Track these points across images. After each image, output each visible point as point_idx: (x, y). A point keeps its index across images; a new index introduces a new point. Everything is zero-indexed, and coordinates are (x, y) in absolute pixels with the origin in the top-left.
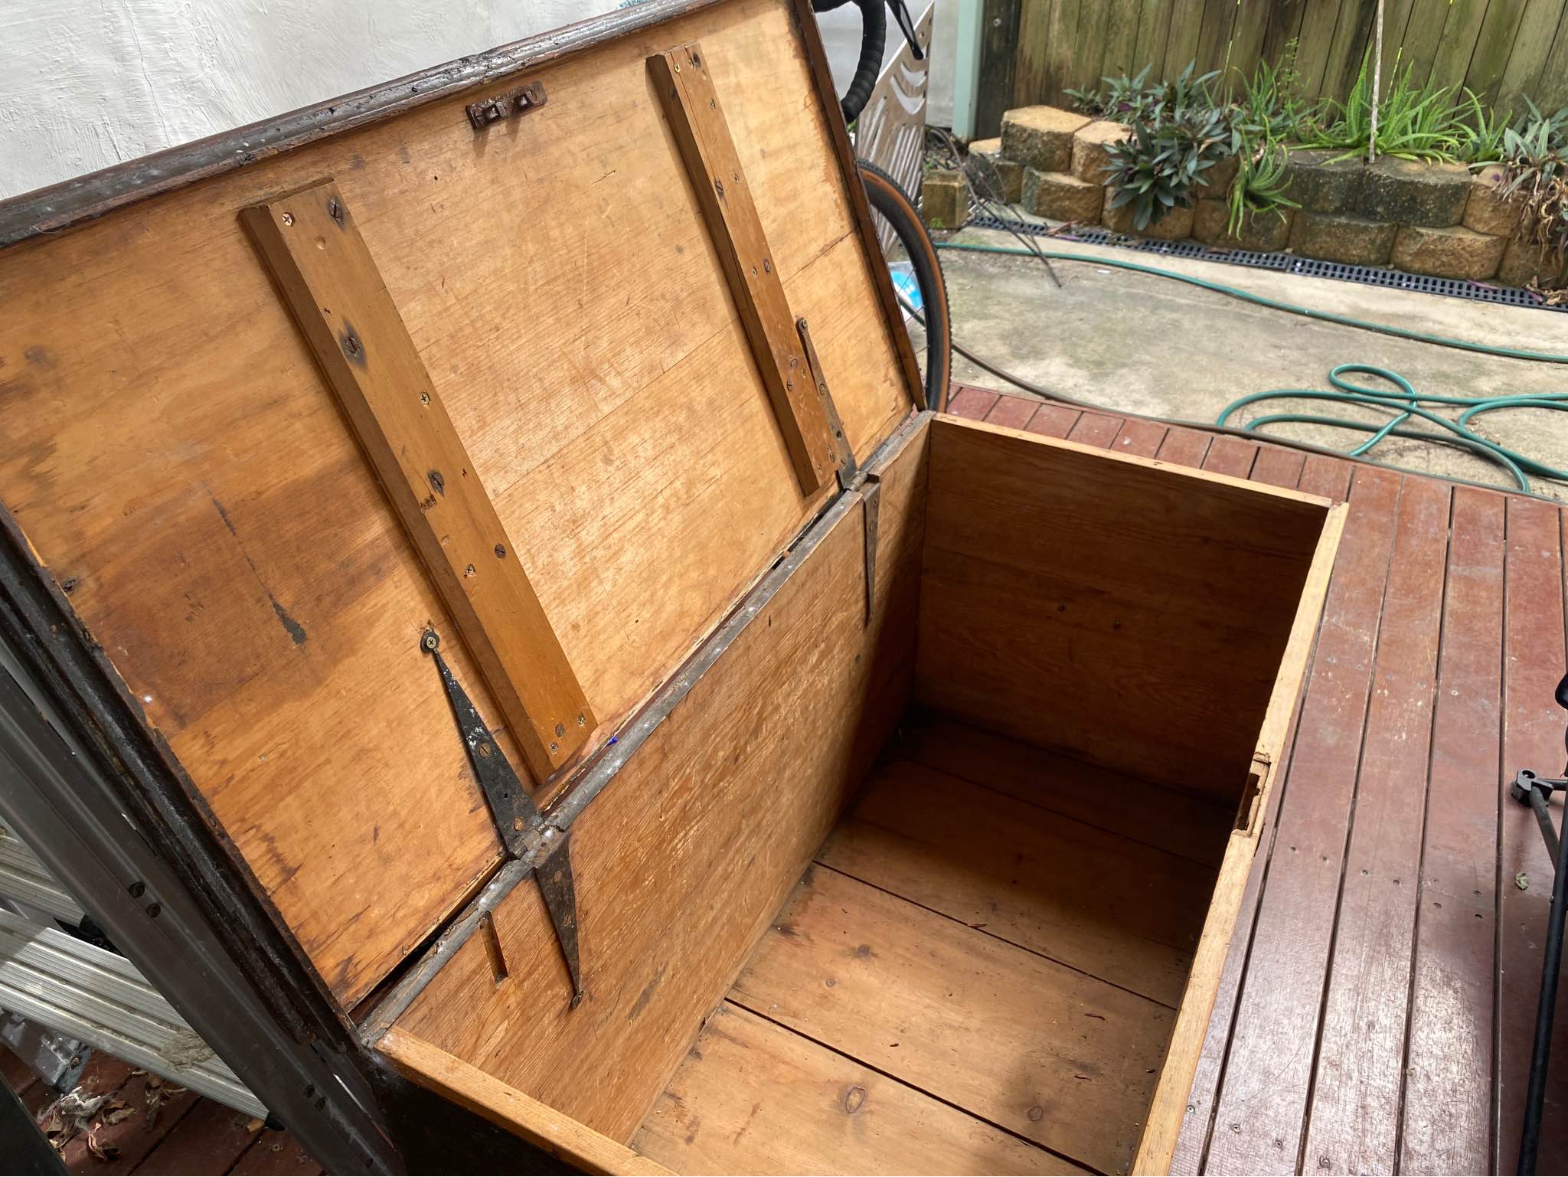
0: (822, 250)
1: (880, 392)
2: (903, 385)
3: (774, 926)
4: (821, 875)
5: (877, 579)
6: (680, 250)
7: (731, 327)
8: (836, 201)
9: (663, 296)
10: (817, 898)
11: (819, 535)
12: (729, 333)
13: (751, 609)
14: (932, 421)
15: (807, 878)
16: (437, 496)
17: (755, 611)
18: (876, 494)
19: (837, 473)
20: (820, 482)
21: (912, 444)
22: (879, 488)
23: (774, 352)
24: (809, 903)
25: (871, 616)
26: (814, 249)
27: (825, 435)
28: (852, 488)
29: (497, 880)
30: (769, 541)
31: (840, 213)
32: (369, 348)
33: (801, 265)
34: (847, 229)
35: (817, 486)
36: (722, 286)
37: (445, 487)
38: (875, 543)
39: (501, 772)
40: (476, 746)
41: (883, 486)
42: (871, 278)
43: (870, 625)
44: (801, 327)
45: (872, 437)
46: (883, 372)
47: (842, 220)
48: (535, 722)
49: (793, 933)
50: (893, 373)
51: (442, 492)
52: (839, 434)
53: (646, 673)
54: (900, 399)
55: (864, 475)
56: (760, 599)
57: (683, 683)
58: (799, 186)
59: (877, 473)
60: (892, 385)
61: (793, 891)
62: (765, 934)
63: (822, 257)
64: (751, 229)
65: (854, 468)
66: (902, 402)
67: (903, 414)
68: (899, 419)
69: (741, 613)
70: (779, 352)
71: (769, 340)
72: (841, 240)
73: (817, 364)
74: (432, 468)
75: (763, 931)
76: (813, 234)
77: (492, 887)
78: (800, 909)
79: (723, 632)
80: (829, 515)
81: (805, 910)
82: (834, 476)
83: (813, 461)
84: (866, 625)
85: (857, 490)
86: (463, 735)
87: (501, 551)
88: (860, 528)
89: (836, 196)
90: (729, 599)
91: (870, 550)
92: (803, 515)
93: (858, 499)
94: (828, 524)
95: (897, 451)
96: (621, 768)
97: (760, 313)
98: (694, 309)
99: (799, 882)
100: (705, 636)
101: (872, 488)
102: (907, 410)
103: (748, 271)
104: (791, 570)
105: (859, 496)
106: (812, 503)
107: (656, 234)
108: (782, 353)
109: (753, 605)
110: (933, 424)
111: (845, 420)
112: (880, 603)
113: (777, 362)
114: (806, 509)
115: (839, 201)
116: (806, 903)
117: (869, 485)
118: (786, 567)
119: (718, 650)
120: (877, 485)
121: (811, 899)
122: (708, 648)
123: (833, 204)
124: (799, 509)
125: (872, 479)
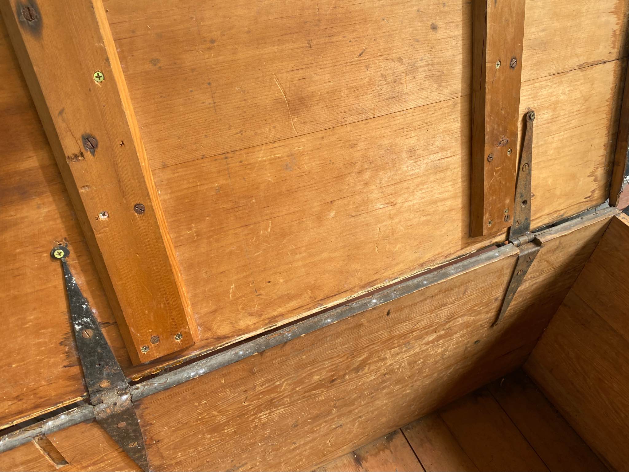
0: (581, 65)
1: (580, 183)
2: (606, 183)
3: (354, 453)
4: (399, 440)
5: (513, 303)
6: (434, 28)
7: (459, 100)
8: (614, 32)
9: (400, 59)
10: (387, 452)
11: (465, 268)
12: (455, 104)
13: (374, 301)
14: (614, 217)
15: (390, 437)
16: (88, 155)
17: (376, 304)
18: (533, 255)
19: (509, 229)
20: (485, 232)
21: (586, 228)
22: (538, 251)
23: (488, 128)
24: (381, 452)
25: (498, 322)
26: (574, 62)
27: (507, 201)
28: (516, 243)
29: (68, 414)
30: (420, 258)
31: (614, 42)
32: (48, 20)
33: (553, 71)
34: (615, 55)
35: (481, 234)
36: (464, 67)
37: (99, 149)
38: (519, 283)
39: (99, 350)
40: (80, 329)
41: (543, 250)
42: (618, 98)
43: (495, 327)
44: (528, 118)
45: (556, 211)
46: (592, 169)
47: (613, 48)
48: (132, 330)
49: (361, 464)
50: (600, 172)
51: (93, 153)
52: (525, 202)
53: (263, 317)
54: (597, 192)
55: (532, 236)
56: (386, 296)
57: (288, 334)
58: (584, 10)
59: (542, 240)
60: (595, 180)
61: (376, 440)
62: (347, 454)
63: (578, 72)
64: (511, 30)
65: (527, 228)
66: (597, 194)
67: (594, 203)
68: (588, 205)
69: (367, 299)
70: (492, 131)
71: (487, 119)
72: (604, 63)
73: (530, 148)
74: (88, 131)
75: (346, 452)
76: (579, 51)
77: (63, 417)
78: (374, 452)
79: (344, 308)
80: (483, 256)
81: (376, 455)
82: (505, 229)
83: (486, 216)
84: (493, 325)
85: (518, 246)
86: (72, 320)
87: (140, 209)
88: (507, 272)
89: (618, 27)
90: (363, 287)
91: (512, 286)
92: (462, 249)
93: (513, 253)
94: (478, 262)
95: (570, 229)
96: (201, 376)
97: (488, 97)
98: (427, 77)
99: (385, 435)
100: (329, 305)
101: (532, 248)
102: (600, 201)
103: (492, 62)
104: (424, 285)
105: (517, 251)
106: (475, 242)
107: (415, 8)
108: (495, 132)
109: (377, 299)
110: (614, 220)
111: (536, 194)
112: (511, 316)
113: (487, 137)
114: (466, 245)
115: (618, 32)
116: (379, 452)
117: (531, 245)
118: (422, 281)
119: (329, 321)
120: (539, 248)
121: (383, 450)
122: (325, 315)
123: (611, 33)
124: (460, 243)
125: (536, 242)
